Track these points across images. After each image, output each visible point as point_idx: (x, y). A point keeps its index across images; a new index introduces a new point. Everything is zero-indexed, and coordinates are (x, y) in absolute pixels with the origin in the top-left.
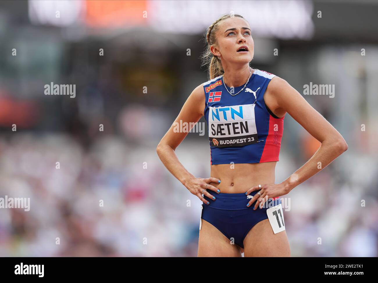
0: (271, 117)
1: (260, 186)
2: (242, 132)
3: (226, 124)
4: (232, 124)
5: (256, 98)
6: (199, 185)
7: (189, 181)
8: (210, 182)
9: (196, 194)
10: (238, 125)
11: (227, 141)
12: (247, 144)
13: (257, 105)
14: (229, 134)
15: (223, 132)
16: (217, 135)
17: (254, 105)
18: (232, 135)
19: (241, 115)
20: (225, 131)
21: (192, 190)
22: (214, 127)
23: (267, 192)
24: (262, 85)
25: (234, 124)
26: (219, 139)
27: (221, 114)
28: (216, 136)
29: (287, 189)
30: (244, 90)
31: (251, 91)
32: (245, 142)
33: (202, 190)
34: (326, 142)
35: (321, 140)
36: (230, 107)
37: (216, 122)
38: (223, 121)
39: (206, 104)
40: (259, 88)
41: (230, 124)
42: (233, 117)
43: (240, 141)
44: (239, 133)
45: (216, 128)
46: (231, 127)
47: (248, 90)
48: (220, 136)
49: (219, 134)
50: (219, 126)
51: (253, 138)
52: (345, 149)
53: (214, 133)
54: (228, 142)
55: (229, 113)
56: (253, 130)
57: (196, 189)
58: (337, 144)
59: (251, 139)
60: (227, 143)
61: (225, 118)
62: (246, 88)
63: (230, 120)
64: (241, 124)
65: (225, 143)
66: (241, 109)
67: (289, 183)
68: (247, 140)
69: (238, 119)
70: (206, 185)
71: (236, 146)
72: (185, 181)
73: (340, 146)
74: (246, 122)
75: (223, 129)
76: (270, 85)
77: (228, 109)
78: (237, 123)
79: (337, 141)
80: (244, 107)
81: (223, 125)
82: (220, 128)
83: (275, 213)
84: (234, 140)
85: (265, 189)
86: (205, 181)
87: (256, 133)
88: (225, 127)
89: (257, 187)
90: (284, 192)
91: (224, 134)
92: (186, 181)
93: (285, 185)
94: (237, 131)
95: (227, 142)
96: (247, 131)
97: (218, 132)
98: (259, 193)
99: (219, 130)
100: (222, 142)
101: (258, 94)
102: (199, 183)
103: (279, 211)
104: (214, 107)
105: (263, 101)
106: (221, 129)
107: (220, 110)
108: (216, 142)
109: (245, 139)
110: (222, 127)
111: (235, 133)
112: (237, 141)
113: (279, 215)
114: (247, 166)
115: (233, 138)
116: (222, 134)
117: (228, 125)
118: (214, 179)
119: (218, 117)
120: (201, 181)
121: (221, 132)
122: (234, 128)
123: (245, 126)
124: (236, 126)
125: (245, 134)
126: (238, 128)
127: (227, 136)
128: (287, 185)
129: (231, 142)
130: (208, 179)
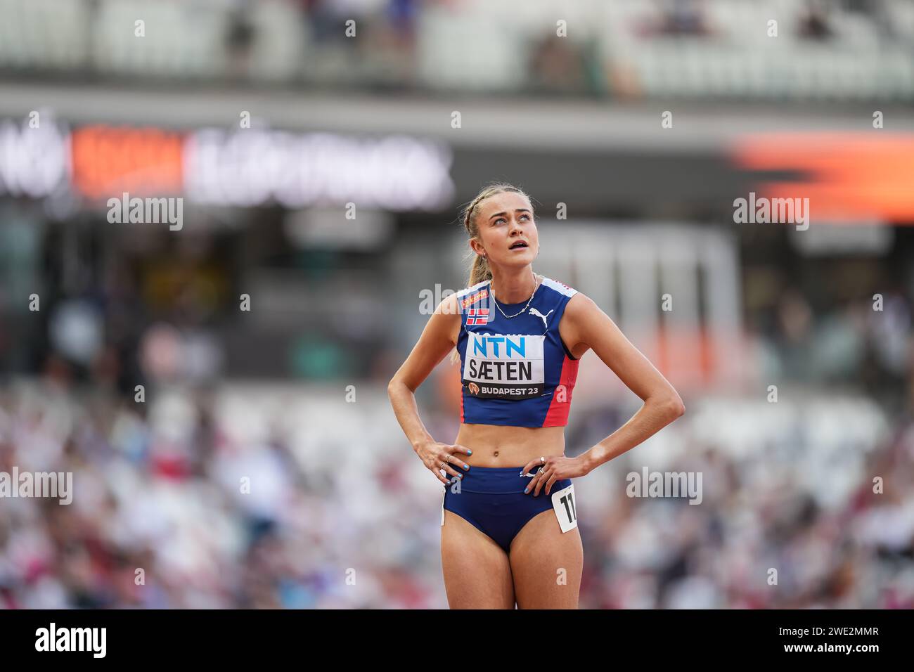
0: (566, 358)
1: (543, 459)
2: (521, 378)
3: (495, 363)
4: (506, 364)
5: (546, 326)
6: (436, 456)
7: (423, 446)
8: (455, 453)
9: (431, 469)
10: (517, 367)
11: (494, 389)
12: (526, 397)
13: (548, 339)
14: (500, 378)
15: (489, 374)
16: (479, 377)
17: (544, 337)
18: (504, 381)
19: (521, 351)
20: (494, 374)
21: (427, 461)
22: (475, 364)
23: (554, 469)
24: (557, 307)
25: (509, 364)
26: (480, 385)
27: (490, 346)
28: (476, 380)
29: (586, 468)
30: (528, 310)
31: (538, 314)
32: (524, 393)
33: (441, 463)
34: (652, 400)
35: (644, 396)
36: (505, 337)
37: (480, 358)
38: (491, 357)
39: (462, 328)
40: (552, 311)
41: (503, 364)
42: (509, 354)
43: (515, 392)
44: (515, 379)
45: (477, 368)
46: (504, 368)
47: (534, 311)
48: (483, 380)
49: (483, 377)
50: (484, 364)
51: (537, 389)
52: (680, 413)
53: (473, 374)
54: (496, 391)
55: (502, 347)
56: (538, 377)
57: (432, 461)
58: (669, 404)
59: (534, 391)
60: (494, 393)
61: (496, 353)
62: (529, 308)
63: (503, 357)
64: (521, 365)
65: (491, 392)
66: (522, 341)
67: (590, 460)
68: (527, 392)
69: (516, 357)
70: (447, 455)
71: (508, 399)
72: (417, 446)
73: (673, 407)
74: (529, 364)
75: (491, 370)
76: (570, 307)
77: (502, 340)
78: (515, 364)
79: (670, 400)
80: (528, 338)
81: (490, 363)
82: (486, 367)
83: (563, 500)
84: (505, 389)
85: (551, 464)
86: (446, 450)
87: (543, 382)
88: (495, 368)
89: (537, 461)
90: (581, 473)
91: (492, 378)
92: (420, 447)
93: (583, 462)
94: (512, 375)
95: (494, 391)
96: (529, 377)
97: (481, 374)
98: (541, 471)
99: (483, 371)
100: (485, 390)
101: (549, 320)
102: (437, 452)
103: (570, 496)
104: (478, 333)
105: (556, 333)
106: (487, 370)
107: (490, 340)
108: (474, 389)
109: (524, 390)
110: (489, 367)
111: (509, 378)
112: (511, 391)
113: (569, 502)
114: (523, 431)
115: (504, 386)
116: (486, 378)
117: (499, 364)
118: (461, 448)
119: (484, 351)
120: (439, 448)
121: (485, 374)
122: (509, 371)
123: (526, 370)
124: (512, 367)
125: (525, 381)
126: (515, 371)
127: (496, 381)
128: (587, 463)
129: (501, 391)
130: (451, 447)
